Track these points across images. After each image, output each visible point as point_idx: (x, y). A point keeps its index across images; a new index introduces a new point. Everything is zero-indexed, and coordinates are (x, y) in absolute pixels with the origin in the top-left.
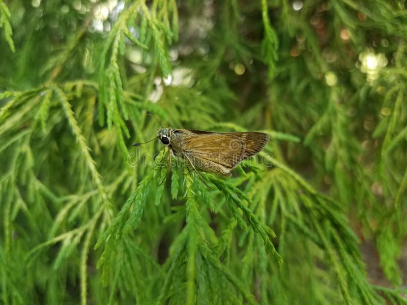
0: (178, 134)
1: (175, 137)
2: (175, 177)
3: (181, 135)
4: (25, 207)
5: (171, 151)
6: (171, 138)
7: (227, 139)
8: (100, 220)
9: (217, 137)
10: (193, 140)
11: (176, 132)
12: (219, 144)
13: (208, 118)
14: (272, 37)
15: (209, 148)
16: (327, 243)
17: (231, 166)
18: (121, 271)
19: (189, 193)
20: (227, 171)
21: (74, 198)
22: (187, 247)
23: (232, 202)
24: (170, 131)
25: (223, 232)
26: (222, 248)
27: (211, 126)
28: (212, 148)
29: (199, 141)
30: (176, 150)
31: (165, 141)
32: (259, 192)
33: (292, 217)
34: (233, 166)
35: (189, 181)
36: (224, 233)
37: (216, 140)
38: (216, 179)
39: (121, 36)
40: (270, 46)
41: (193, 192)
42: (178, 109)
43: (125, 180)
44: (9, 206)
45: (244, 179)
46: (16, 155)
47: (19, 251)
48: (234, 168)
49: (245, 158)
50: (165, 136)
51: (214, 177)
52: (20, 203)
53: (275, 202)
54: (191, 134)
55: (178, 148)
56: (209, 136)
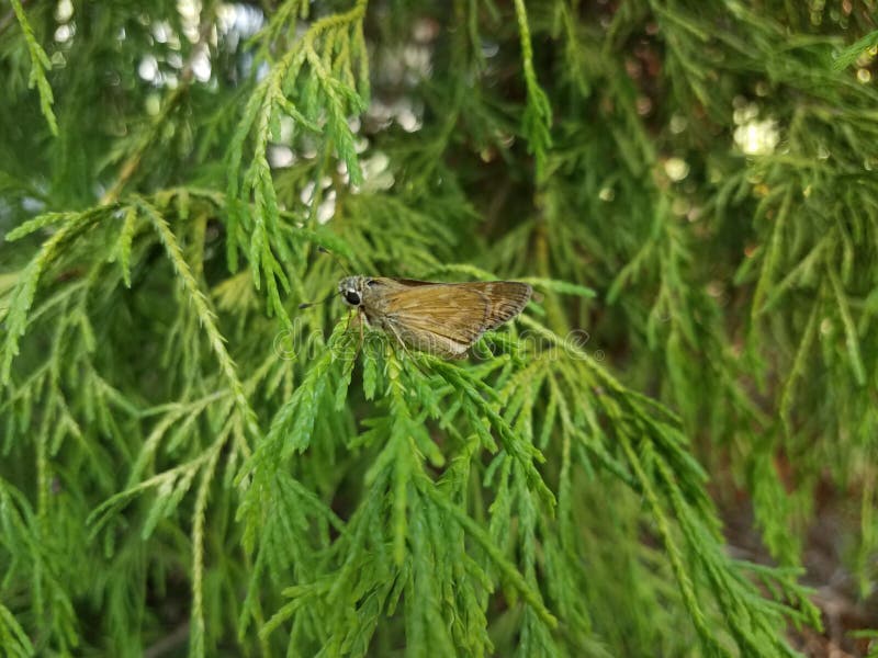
0: (375, 287)
1: (370, 292)
2: (369, 361)
3: (380, 287)
4: (75, 429)
5: (363, 315)
6: (364, 294)
7: (460, 294)
8: (226, 449)
9: (442, 291)
10: (401, 296)
11: (371, 283)
12: (446, 302)
13: (424, 255)
14: (541, 104)
15: (429, 311)
16: (647, 481)
17: (466, 341)
18: (272, 534)
19: (396, 387)
20: (461, 349)
21: (175, 409)
22: (393, 477)
23: (469, 402)
24: (362, 282)
25: (453, 460)
26: (453, 487)
27: (432, 270)
28: (433, 311)
29: (410, 298)
30: (371, 314)
31: (353, 299)
32: (522, 390)
33: (582, 435)
34: (471, 340)
35: (393, 369)
36: (457, 461)
37: (440, 297)
38: (440, 363)
39: (272, 108)
40: (538, 122)
41: (402, 387)
42: (368, 236)
43: (270, 374)
44: (45, 428)
45: (493, 366)
46: (60, 330)
47: (61, 516)
48: (473, 343)
49: (491, 327)
50: (352, 291)
51: (438, 361)
52: (67, 422)
53: (551, 409)
54: (397, 286)
55: (374, 311)
56: (428, 289)
